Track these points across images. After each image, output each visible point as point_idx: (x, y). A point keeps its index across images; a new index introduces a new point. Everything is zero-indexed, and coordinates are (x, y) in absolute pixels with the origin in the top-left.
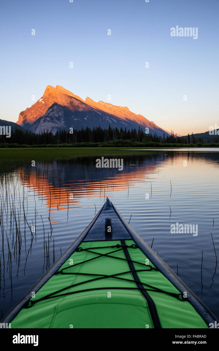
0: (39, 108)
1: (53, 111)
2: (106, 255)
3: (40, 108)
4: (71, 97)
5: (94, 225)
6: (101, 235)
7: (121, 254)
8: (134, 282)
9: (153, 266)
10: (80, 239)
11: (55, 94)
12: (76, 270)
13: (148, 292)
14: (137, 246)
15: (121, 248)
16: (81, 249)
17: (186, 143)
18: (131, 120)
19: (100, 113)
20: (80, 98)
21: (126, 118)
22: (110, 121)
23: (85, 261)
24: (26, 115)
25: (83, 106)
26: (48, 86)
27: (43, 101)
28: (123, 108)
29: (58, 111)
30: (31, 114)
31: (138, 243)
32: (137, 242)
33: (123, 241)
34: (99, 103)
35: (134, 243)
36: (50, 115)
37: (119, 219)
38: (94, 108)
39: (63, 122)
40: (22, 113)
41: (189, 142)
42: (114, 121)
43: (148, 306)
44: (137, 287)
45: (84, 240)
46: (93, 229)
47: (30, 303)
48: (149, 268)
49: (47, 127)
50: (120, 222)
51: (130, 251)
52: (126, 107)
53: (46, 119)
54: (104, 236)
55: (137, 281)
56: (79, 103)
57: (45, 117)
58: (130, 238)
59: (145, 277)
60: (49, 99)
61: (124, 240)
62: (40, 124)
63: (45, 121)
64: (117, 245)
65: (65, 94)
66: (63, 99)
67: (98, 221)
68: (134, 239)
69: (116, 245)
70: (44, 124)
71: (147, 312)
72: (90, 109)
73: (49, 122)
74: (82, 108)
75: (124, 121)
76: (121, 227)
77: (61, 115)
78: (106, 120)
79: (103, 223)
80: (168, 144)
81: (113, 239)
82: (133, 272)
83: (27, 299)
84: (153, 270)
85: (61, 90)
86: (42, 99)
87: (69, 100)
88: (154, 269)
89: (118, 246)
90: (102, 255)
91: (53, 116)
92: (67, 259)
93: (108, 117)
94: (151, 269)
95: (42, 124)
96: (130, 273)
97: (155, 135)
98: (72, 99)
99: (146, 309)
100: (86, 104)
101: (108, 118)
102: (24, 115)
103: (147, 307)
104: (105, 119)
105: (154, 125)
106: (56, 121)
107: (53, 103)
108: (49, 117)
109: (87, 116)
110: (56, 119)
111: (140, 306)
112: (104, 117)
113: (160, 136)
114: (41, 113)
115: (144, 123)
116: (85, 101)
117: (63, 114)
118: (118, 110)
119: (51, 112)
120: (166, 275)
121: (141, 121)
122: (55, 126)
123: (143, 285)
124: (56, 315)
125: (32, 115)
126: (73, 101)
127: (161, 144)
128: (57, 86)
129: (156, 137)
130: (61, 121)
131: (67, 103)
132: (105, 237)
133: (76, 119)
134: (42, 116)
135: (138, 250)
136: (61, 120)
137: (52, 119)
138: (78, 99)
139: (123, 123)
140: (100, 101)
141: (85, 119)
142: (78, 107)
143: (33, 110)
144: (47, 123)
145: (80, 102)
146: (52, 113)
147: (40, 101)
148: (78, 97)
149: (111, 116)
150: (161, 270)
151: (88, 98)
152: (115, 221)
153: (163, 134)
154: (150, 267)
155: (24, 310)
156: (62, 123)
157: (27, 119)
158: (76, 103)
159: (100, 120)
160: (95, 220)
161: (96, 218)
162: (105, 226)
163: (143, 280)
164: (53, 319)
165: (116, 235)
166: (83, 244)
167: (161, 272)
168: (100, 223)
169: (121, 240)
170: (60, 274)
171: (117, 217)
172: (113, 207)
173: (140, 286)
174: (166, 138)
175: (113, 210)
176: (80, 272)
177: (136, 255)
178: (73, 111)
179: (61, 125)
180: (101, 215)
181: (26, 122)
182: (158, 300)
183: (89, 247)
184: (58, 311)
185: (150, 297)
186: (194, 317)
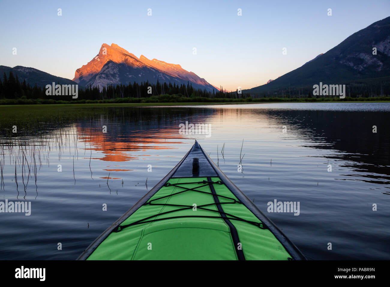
0: (94, 66)
1: (108, 68)
2: (192, 190)
3: (95, 65)
4: (126, 55)
5: (183, 163)
6: (189, 172)
7: (207, 189)
8: (218, 213)
9: (237, 200)
10: (169, 176)
11: (110, 52)
12: (164, 201)
13: (231, 220)
14: (222, 182)
15: (207, 184)
16: (169, 185)
17: (235, 98)
18: (183, 77)
19: (154, 71)
20: (134, 56)
22: (164, 78)
23: (172, 194)
24: (82, 72)
26: (103, 44)
27: (98, 59)
28: (175, 65)
29: (113, 68)
30: (87, 71)
31: (223, 180)
33: (209, 178)
34: (153, 61)
35: (220, 180)
36: (105, 72)
37: (206, 159)
38: (148, 65)
39: (118, 79)
40: (78, 71)
41: (238, 97)
42: (167, 78)
43: (230, 231)
44: (221, 216)
45: (172, 177)
46: (181, 168)
47: (119, 227)
48: (233, 201)
49: (103, 83)
50: (208, 162)
51: (216, 187)
52: (179, 65)
53: (102, 76)
54: (192, 173)
55: (221, 211)
56: (134, 61)
57: (100, 74)
58: (216, 175)
59: (228, 209)
61: (210, 177)
62: (95, 81)
63: (100, 77)
66: (118, 56)
67: (186, 161)
68: (220, 176)
69: (203, 181)
70: (100, 81)
71: (229, 236)
72: (144, 67)
73: (104, 79)
74: (136, 65)
75: (177, 78)
76: (207, 166)
77: (115, 72)
78: (160, 76)
79: (191, 162)
80: (217, 99)
81: (200, 176)
82: (218, 204)
83: (117, 224)
84: (236, 203)
85: (117, 48)
86: (98, 57)
87: (124, 58)
88: (238, 202)
89: (204, 182)
90: (188, 190)
91: (108, 73)
92: (155, 192)
94: (235, 202)
95: (98, 81)
96: (214, 205)
97: (205, 91)
98: (127, 57)
99: (229, 233)
101: (162, 75)
102: (80, 73)
103: (229, 232)
104: (158, 76)
105: (205, 82)
106: (111, 78)
107: (108, 60)
108: (104, 74)
109: (141, 73)
110: (111, 76)
111: (223, 231)
112: (158, 74)
113: (210, 92)
114: (97, 70)
116: (139, 58)
117: (118, 71)
118: (171, 68)
119: (106, 69)
120: (249, 208)
122: (111, 83)
123: (226, 215)
124: (142, 238)
126: (128, 58)
127: (210, 99)
128: (113, 44)
129: (205, 92)
130: (116, 78)
131: (122, 61)
132: (193, 175)
133: (130, 76)
134: (97, 73)
135: (223, 186)
137: (107, 76)
138: (133, 57)
140: (154, 59)
141: (140, 77)
143: (89, 67)
144: (102, 80)
145: (134, 60)
146: (107, 71)
147: (96, 58)
148: (133, 55)
149: (164, 74)
150: (245, 203)
151: (142, 56)
152: (202, 160)
153: (213, 90)
154: (234, 200)
155: (113, 234)
157: (83, 76)
158: (131, 60)
159: (154, 77)
160: (183, 160)
161: (184, 158)
162: (192, 165)
163: (226, 211)
164: (140, 240)
165: (202, 172)
166: (171, 180)
167: (244, 205)
168: (188, 162)
169: (208, 177)
170: (149, 204)
171: (205, 157)
172: (201, 148)
173: (224, 216)
174: (215, 93)
175: (201, 152)
176: (168, 204)
177: (221, 190)
178: (128, 68)
179: (116, 81)
180: (189, 155)
181: (82, 79)
182: (240, 227)
183: (177, 183)
184: (145, 233)
185: (233, 225)
186: (273, 242)
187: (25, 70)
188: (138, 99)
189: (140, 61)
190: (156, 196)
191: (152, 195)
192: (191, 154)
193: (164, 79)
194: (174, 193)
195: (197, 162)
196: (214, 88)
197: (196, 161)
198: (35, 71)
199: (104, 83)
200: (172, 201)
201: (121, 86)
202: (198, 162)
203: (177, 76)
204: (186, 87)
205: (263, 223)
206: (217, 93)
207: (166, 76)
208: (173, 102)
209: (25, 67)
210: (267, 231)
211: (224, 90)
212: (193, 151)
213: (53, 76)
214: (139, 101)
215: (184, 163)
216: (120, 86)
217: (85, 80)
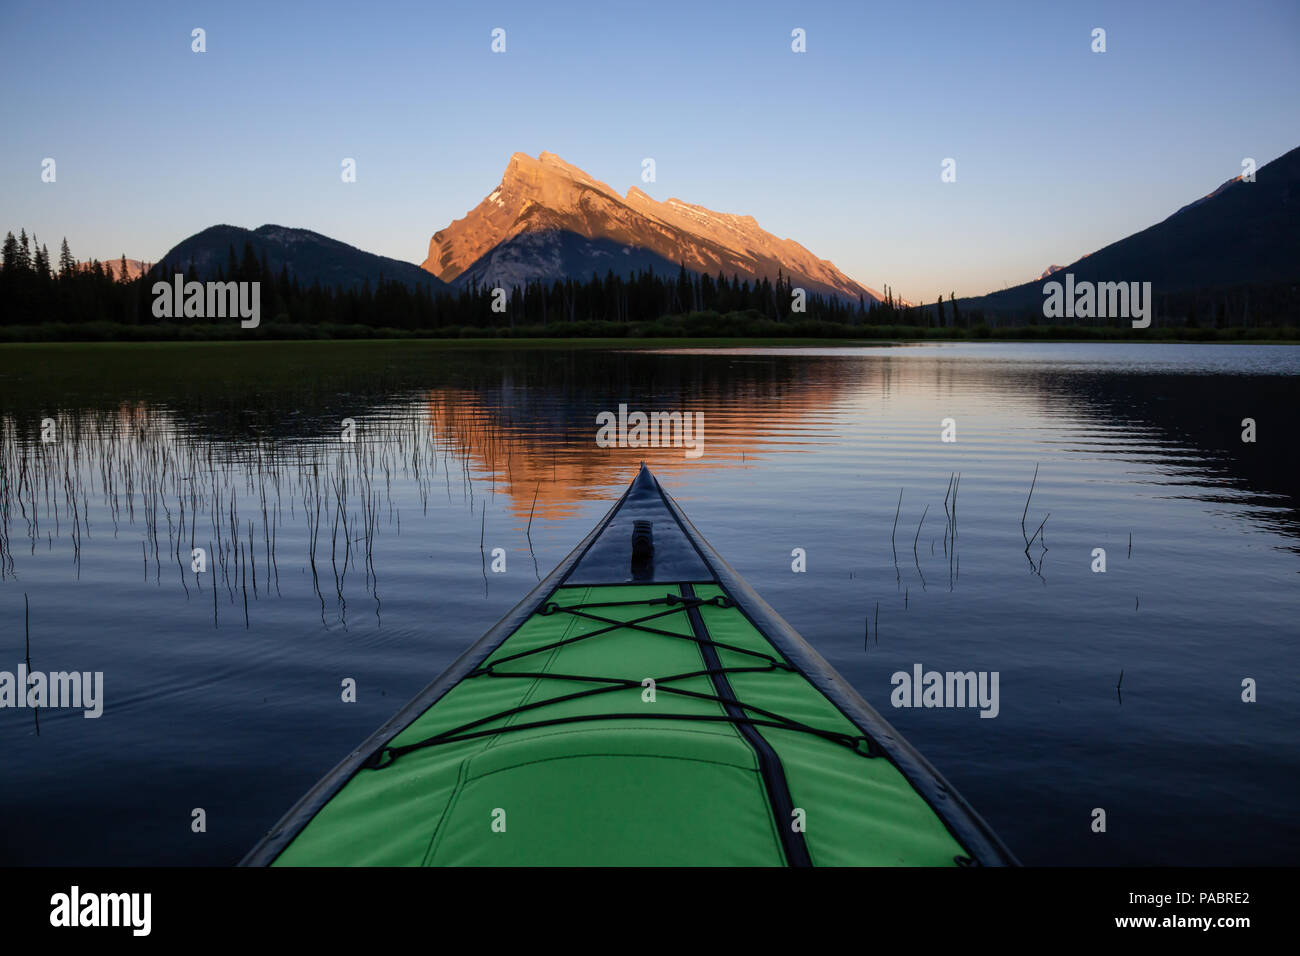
0: (488, 223)
1: (528, 228)
2: (630, 625)
3: (490, 220)
4: (585, 188)
5: (600, 538)
6: (620, 567)
7: (680, 624)
8: (716, 702)
9: (780, 659)
10: (554, 580)
11: (536, 178)
13: (760, 728)
14: (730, 600)
15: (679, 605)
16: (554, 608)
17: (932, 325)
18: (764, 257)
19: (670, 236)
20: (611, 190)
21: (748, 251)
22: (700, 259)
23: (564, 640)
24: (450, 242)
25: (620, 213)
26: (516, 153)
27: (500, 201)
28: (739, 219)
30: (465, 239)
31: (733, 595)
32: (731, 590)
33: (685, 587)
34: (667, 204)
35: (723, 594)
36: (520, 241)
37: (676, 526)
38: (652, 218)
39: (558, 261)
40: (438, 237)
41: (942, 324)
42: (712, 259)
43: (758, 768)
44: (727, 715)
45: (566, 583)
46: (595, 553)
47: (386, 753)
48: (767, 664)
49: (511, 275)
50: (681, 533)
51: (709, 616)
52: (750, 218)
53: (509, 253)
54: (629, 570)
55: (726, 698)
56: (609, 205)
57: (504, 246)
58: (711, 578)
59: (752, 690)
60: (517, 193)
61: (690, 583)
62: (490, 269)
63: (503, 257)
64: (669, 595)
65: (564, 178)
66: (559, 191)
67: (613, 531)
68: (723, 581)
69: (665, 596)
70: (502, 269)
71: (755, 783)
72: (640, 223)
73: (516, 262)
74: (617, 219)
75: (744, 259)
76: (682, 548)
77: (551, 241)
78: (688, 254)
79: (625, 534)
81: (656, 580)
82: (716, 672)
83: (381, 743)
84: (778, 669)
85: (555, 167)
86: (497, 194)
87: (577, 195)
88: (781, 666)
89: (670, 600)
90: (618, 625)
91: (530, 244)
92: (509, 634)
93: (692, 246)
94: (774, 667)
95: (497, 268)
96: (705, 676)
97: (834, 299)
98: (588, 193)
99: (755, 774)
100: (629, 208)
101: (694, 250)
102: (443, 243)
103: (756, 771)
104: (685, 251)
105: (833, 273)
106: (537, 259)
107: (529, 204)
108: (517, 246)
109: (631, 245)
110: (538, 254)
111: (735, 766)
112: (681, 247)
113: (849, 303)
114: (495, 236)
115: (802, 267)
116: (624, 197)
117: (558, 236)
118: (725, 227)
119: (522, 231)
120: (819, 685)
121: (794, 260)
122: (535, 273)
123: (745, 711)
124: (462, 790)
125: (466, 241)
126: (588, 198)
127: (850, 327)
128: (544, 154)
129: (835, 305)
130: (554, 259)
131: (572, 206)
132: (632, 576)
133: (596, 253)
134: (496, 244)
135: (733, 612)
136: (552, 255)
137: (526, 254)
138: (606, 192)
139: (740, 264)
140: (670, 200)
142: (604, 216)
143: (471, 226)
144: (510, 266)
145: (609, 201)
147: (492, 199)
149: (704, 244)
150: (806, 671)
151: (634, 189)
152: (663, 529)
153: (859, 299)
154: (770, 661)
155: (365, 774)
156: (554, 263)
157: (451, 253)
158: (600, 204)
160: (602, 526)
161: (605, 521)
162: (631, 544)
163: (743, 697)
164: (452, 798)
165: (665, 568)
166: (561, 593)
167: (803, 675)
168: (618, 534)
169: (681, 584)
170: (486, 675)
171: (671, 518)
172: (660, 490)
173: (736, 713)
174: (867, 309)
175: (660, 500)
176: (550, 672)
177: (726, 627)
178: (589, 229)
179: (552, 269)
180: (621, 512)
181: (450, 263)
182: (793, 752)
183: (579, 603)
184: (470, 776)
185: (767, 743)
186: (903, 801)
187: (288, 239)
188: (618, 324)
189: (627, 204)
190: (512, 646)
191: (497, 644)
192: (627, 508)
193: (702, 262)
194: (570, 637)
195: (647, 535)
196: (863, 294)
197: (642, 531)
198: (316, 240)
199: (515, 274)
200: (564, 663)
201: (569, 282)
202: (650, 533)
203: (743, 252)
204: (774, 288)
205: (869, 738)
206: (872, 307)
207: (710, 254)
208: (731, 335)
209: (288, 229)
210: (881, 766)
211: (895, 298)
212: (633, 498)
213: (367, 253)
214: (623, 333)
215: (605, 539)
216: (565, 284)
217: (458, 265)
